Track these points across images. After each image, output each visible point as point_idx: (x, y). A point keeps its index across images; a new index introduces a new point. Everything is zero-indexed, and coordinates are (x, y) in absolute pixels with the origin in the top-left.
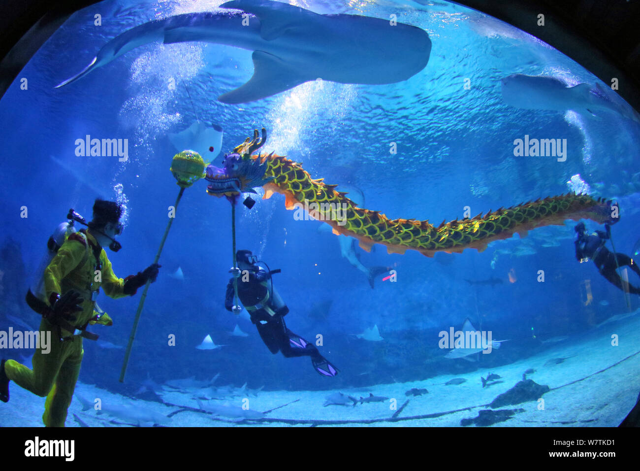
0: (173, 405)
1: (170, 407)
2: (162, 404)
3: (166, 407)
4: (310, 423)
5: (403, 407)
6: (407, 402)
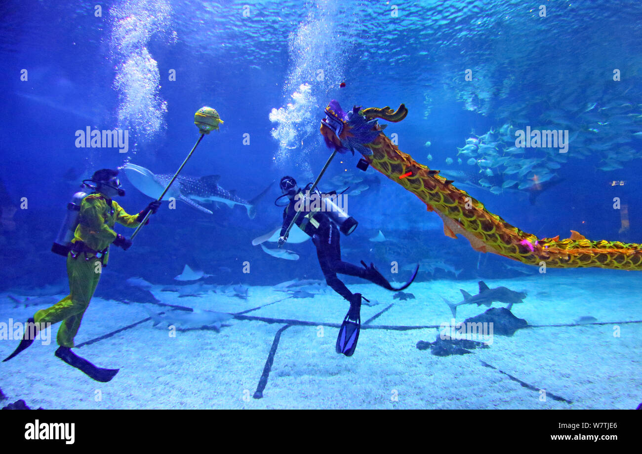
5: (382, 312)
6: (391, 306)
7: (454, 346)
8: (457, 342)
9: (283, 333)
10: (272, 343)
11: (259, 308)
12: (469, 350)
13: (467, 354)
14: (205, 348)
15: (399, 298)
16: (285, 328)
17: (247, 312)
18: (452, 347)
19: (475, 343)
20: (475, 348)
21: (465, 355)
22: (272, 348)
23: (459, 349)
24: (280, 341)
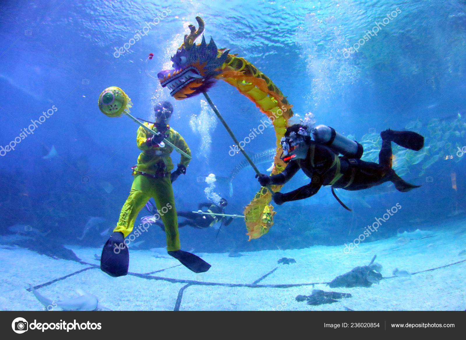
0: (86, 263)
1: (84, 265)
2: (78, 263)
3: (80, 265)
4: (186, 282)
5: (268, 274)
6: (275, 269)
7: (325, 297)
8: (328, 294)
9: (185, 290)
10: (177, 298)
11: (163, 270)
12: (337, 300)
13: (335, 303)
14: (122, 300)
15: (283, 263)
16: (186, 287)
17: (153, 273)
18: (324, 299)
19: (341, 294)
20: (341, 298)
21: (333, 304)
22: (177, 302)
23: (329, 300)
24: (183, 296)
